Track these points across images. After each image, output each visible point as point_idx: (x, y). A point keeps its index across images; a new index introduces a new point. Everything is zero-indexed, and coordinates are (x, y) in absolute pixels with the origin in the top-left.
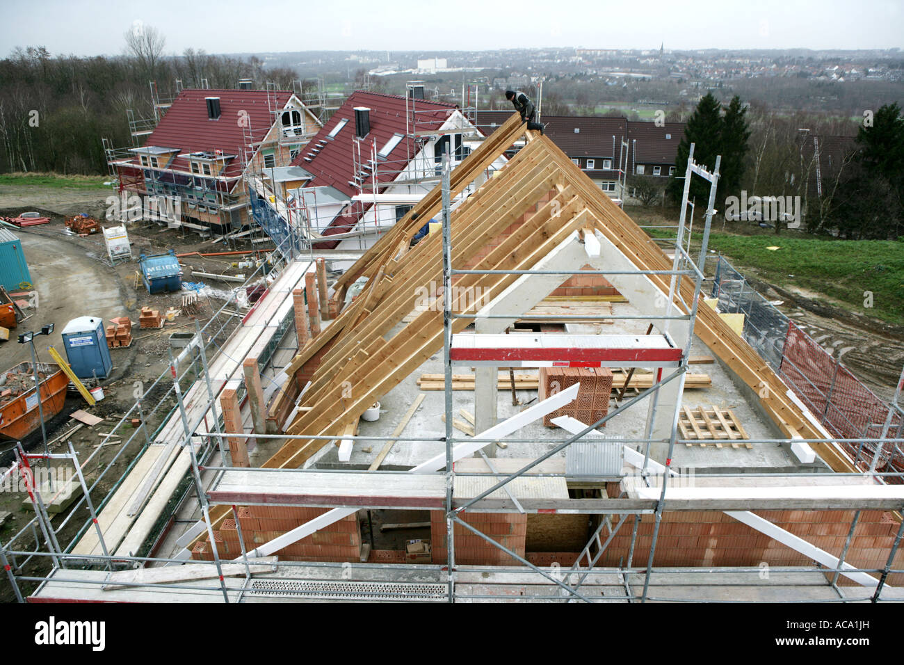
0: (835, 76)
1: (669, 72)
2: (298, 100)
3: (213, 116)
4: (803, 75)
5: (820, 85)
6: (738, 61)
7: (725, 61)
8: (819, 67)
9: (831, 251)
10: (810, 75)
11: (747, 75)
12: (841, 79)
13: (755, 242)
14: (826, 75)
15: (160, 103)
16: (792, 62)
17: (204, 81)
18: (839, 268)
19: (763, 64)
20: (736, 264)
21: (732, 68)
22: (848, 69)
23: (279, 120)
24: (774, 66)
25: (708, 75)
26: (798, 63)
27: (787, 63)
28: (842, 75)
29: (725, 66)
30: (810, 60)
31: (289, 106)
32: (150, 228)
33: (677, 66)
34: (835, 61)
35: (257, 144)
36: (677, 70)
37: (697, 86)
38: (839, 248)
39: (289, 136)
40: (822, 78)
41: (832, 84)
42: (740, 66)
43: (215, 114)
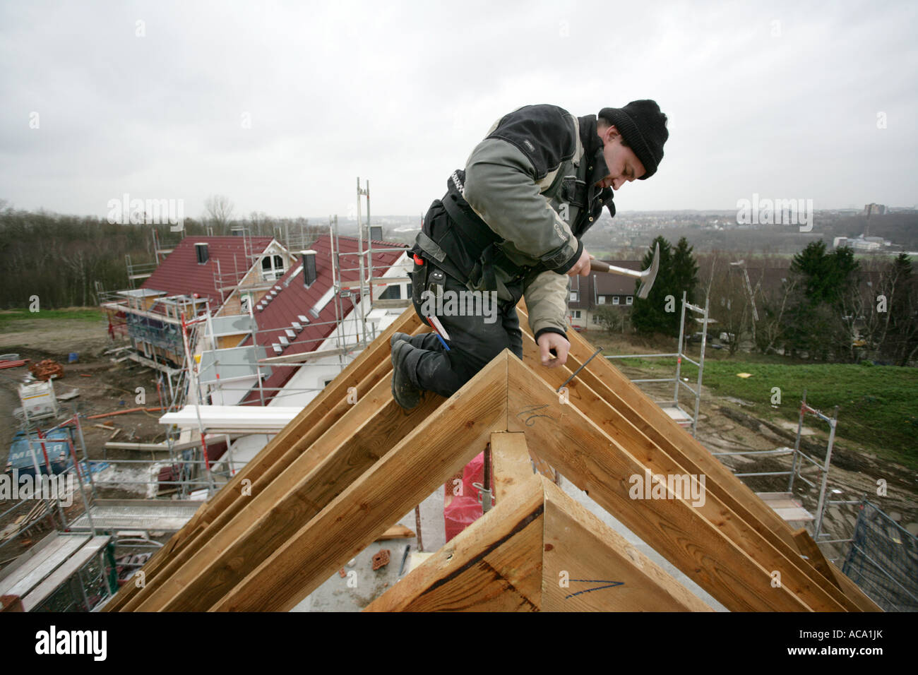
0: (716, 227)
1: (603, 226)
2: (279, 245)
3: (201, 261)
4: (695, 226)
5: (708, 233)
6: (649, 218)
7: (641, 218)
8: (705, 221)
9: (803, 377)
10: (699, 226)
11: (657, 227)
12: (721, 229)
13: (725, 369)
14: (710, 226)
15: (162, 248)
16: (686, 218)
17: (210, 230)
18: (822, 398)
19: (666, 220)
20: (714, 394)
21: (646, 222)
22: (725, 222)
23: (259, 265)
24: (674, 221)
25: (629, 227)
26: (690, 219)
27: (683, 219)
28: (721, 226)
29: (641, 222)
30: (698, 217)
31: (270, 251)
32: (132, 369)
33: (608, 222)
34: (715, 217)
35: (230, 288)
36: (608, 225)
37: (623, 235)
38: (810, 375)
39: (268, 280)
40: (708, 228)
41: (717, 231)
42: (650, 222)
43: (203, 260)
